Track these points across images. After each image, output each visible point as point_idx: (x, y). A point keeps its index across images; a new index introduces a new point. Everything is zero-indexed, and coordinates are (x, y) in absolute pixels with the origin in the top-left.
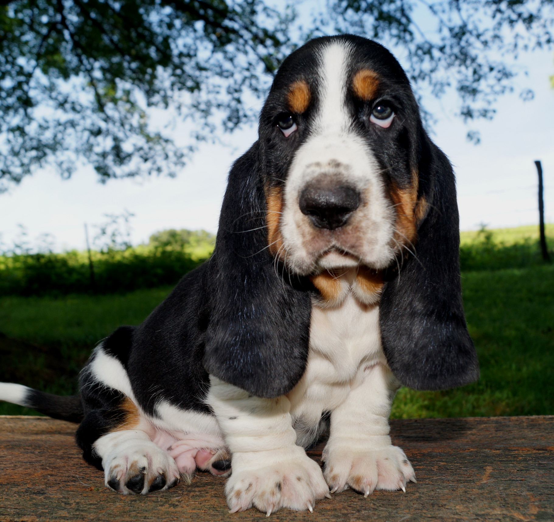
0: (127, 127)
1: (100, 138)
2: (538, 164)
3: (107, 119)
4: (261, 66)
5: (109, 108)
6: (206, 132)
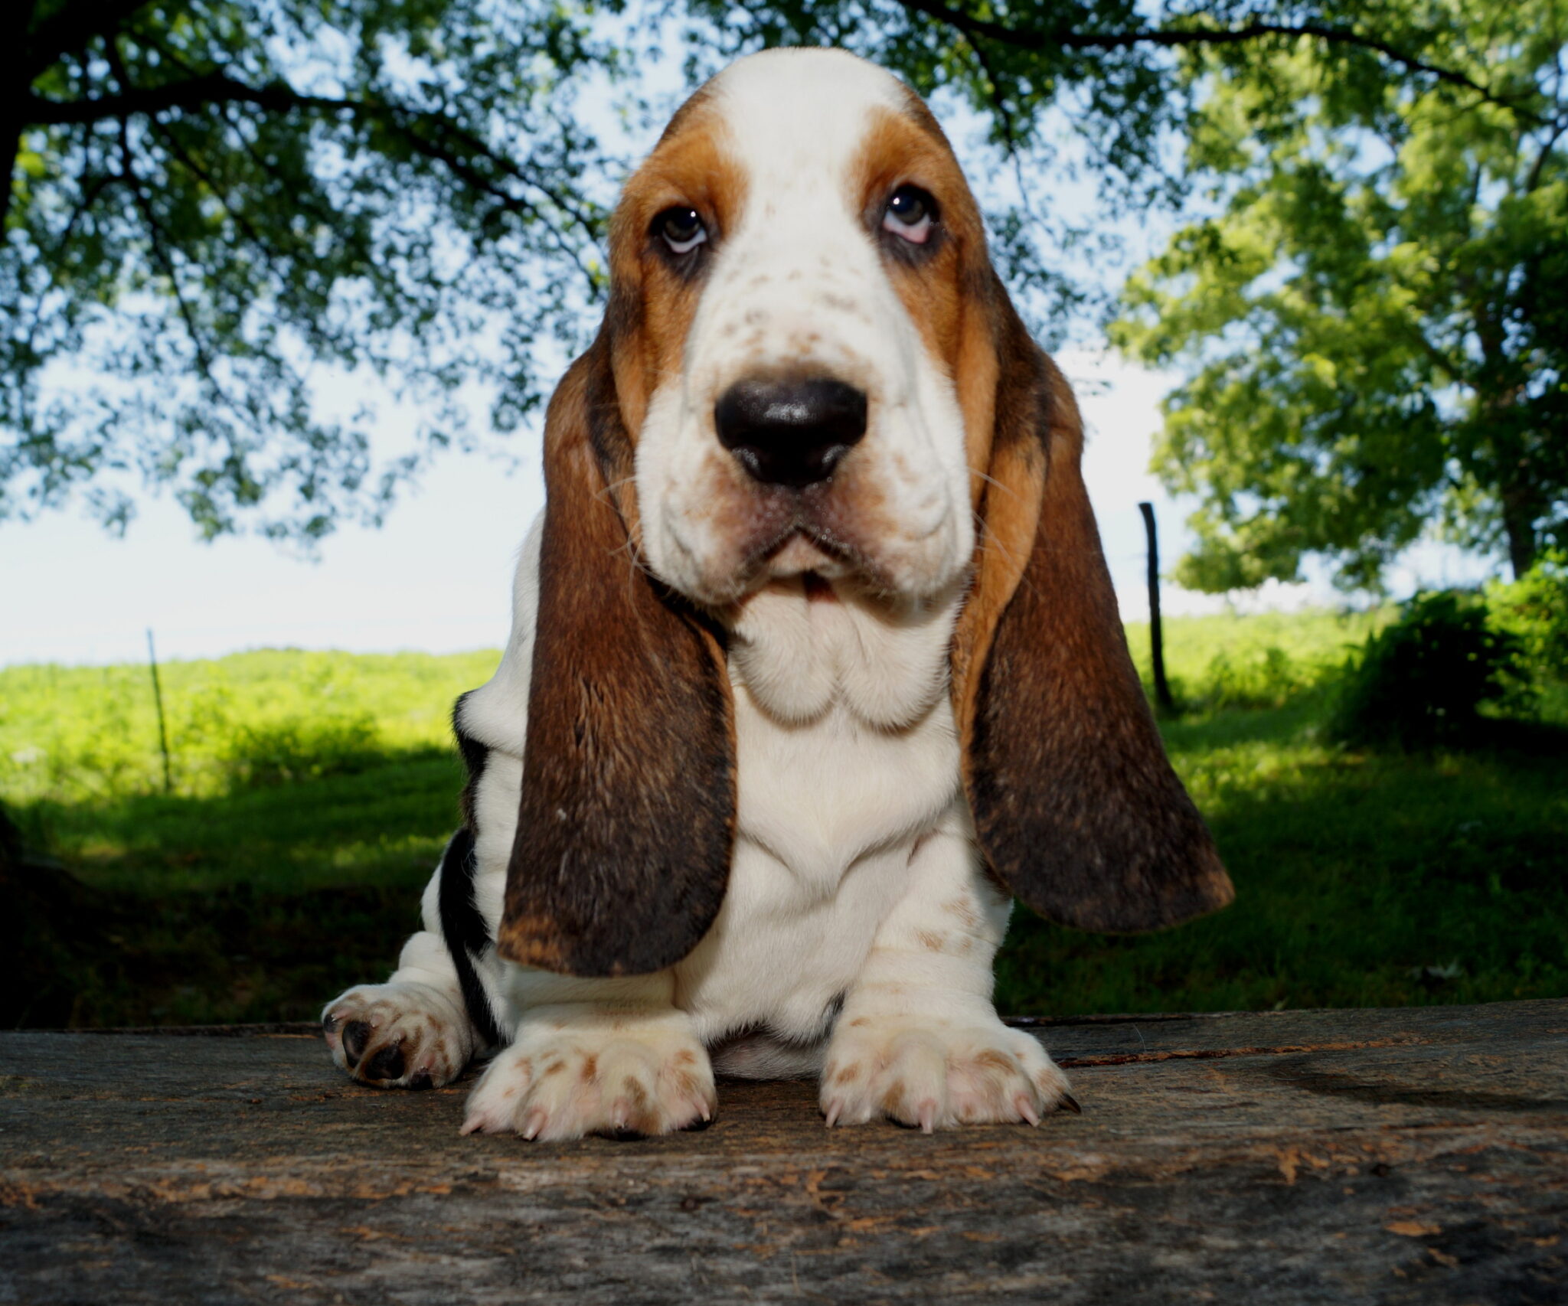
0: (264, 414)
1: (200, 438)
2: (1147, 510)
3: (216, 396)
5: (222, 368)
6: (446, 428)
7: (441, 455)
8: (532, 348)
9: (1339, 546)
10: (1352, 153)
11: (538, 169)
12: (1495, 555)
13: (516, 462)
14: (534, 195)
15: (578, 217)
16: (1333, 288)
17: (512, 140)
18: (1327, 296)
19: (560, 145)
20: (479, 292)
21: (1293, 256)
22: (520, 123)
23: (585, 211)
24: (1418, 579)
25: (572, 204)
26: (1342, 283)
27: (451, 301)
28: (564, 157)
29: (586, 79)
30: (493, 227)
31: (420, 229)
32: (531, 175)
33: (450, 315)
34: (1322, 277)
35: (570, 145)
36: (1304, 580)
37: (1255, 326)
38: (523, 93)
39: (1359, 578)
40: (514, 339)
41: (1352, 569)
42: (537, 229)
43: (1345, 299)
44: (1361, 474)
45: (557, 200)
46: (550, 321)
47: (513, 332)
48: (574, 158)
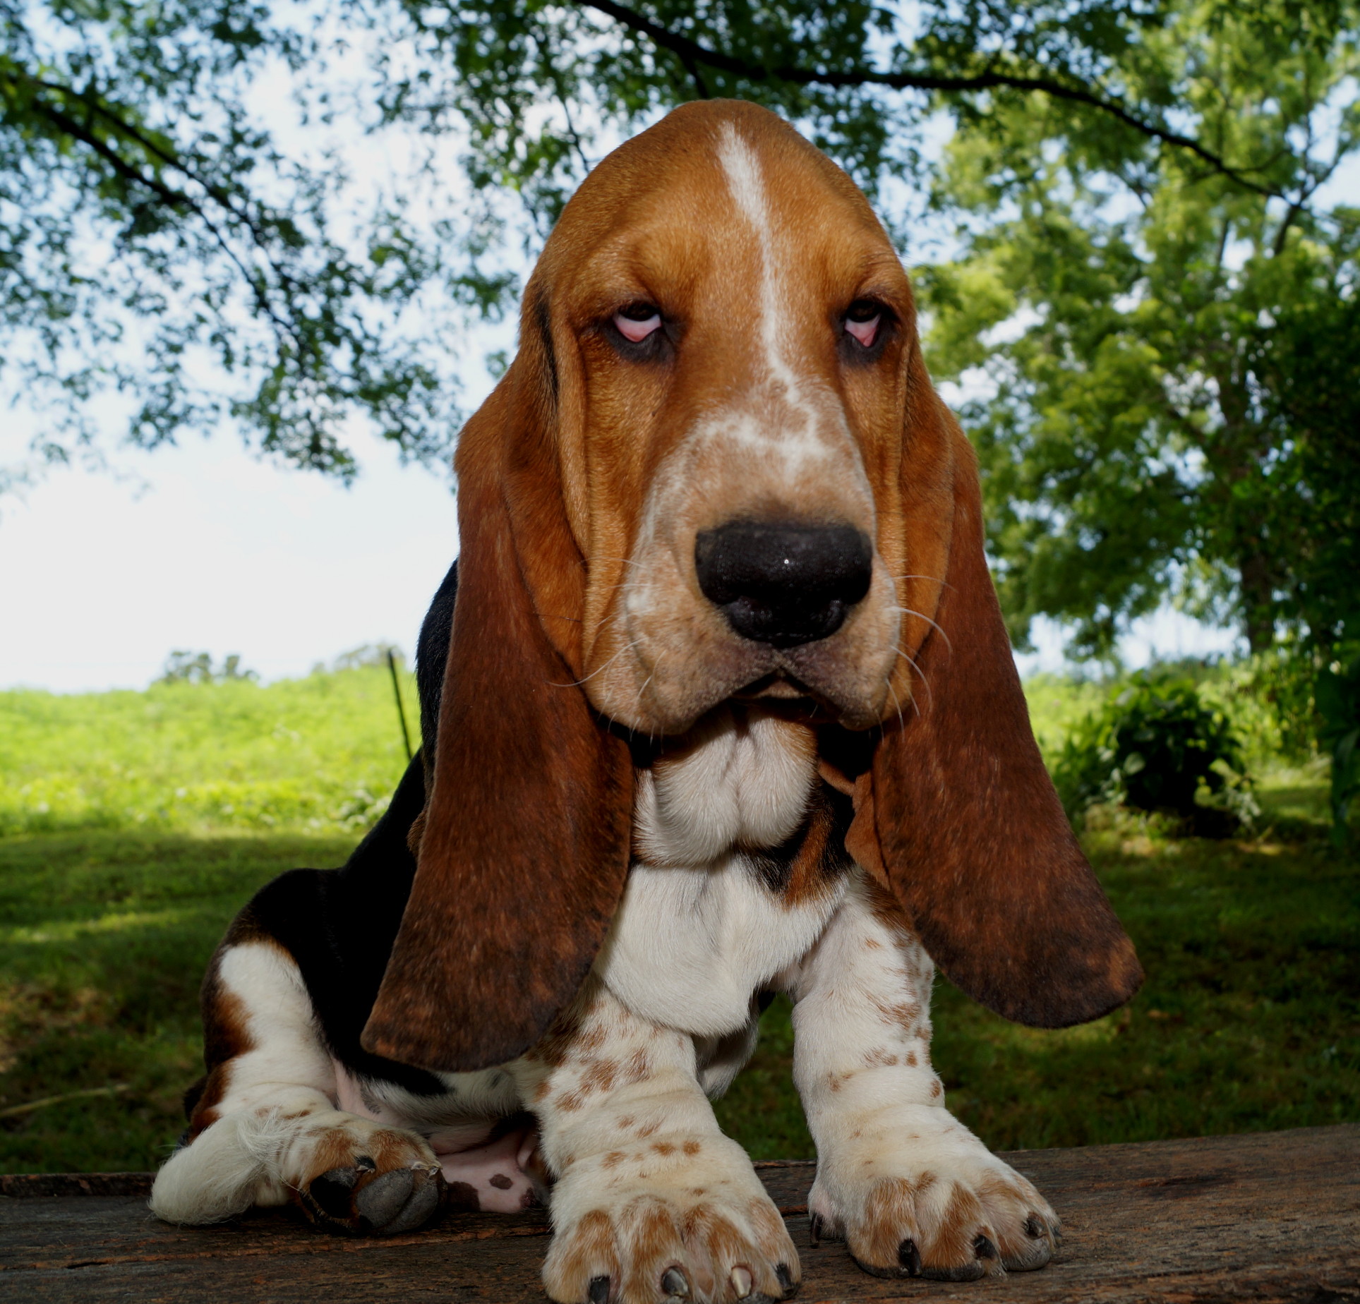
4: (243, 291)
6: (68, 440)
7: (57, 470)
8: (182, 359)
9: (1074, 612)
10: (1100, 199)
11: (200, 158)
12: (1235, 629)
13: (146, 486)
14: (193, 189)
15: (244, 218)
16: (1075, 340)
17: (171, 126)
18: (1067, 347)
19: (225, 136)
20: (126, 292)
21: (1035, 304)
22: (183, 106)
23: (252, 210)
24: (1153, 652)
25: (237, 202)
26: (1085, 335)
27: (90, 301)
28: (230, 149)
29: (261, 64)
30: (145, 222)
31: (58, 215)
32: (192, 166)
33: (88, 315)
34: (1062, 328)
35: (238, 138)
36: (1034, 649)
37: (992, 375)
38: (188, 73)
39: (1090, 648)
40: (161, 347)
41: (1086, 638)
42: (195, 224)
43: (1088, 351)
44: (1099, 537)
45: (220, 195)
46: (205, 332)
47: (160, 339)
48: (242, 152)
